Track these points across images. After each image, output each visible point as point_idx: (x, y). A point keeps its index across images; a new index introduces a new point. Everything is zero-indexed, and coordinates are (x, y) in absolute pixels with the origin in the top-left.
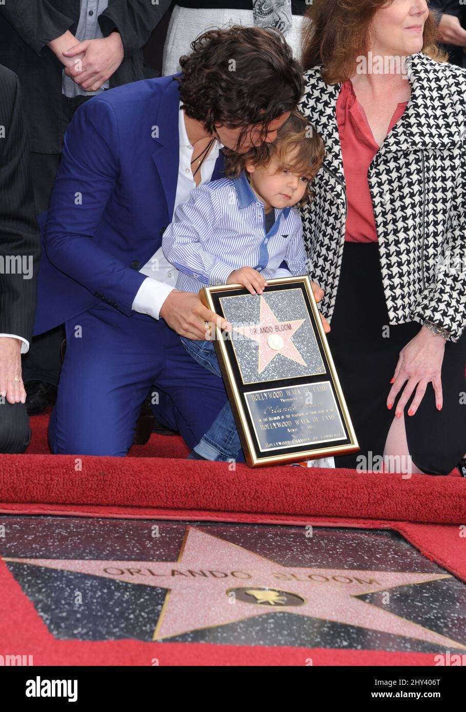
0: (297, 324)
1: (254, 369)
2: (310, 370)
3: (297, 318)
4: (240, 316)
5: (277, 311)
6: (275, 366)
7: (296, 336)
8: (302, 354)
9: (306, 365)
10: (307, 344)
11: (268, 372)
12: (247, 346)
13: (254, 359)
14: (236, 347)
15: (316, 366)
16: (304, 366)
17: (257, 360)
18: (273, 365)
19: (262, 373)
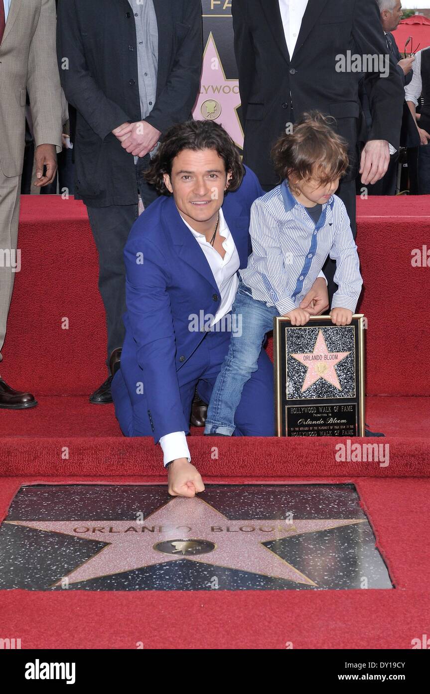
0: (342, 356)
1: (298, 388)
2: (343, 394)
3: (344, 350)
4: (298, 345)
5: (330, 343)
6: (316, 388)
7: (340, 365)
8: (340, 380)
9: (341, 389)
10: (347, 372)
11: (309, 392)
12: (298, 370)
13: (301, 380)
14: (288, 369)
15: (349, 391)
16: (339, 390)
17: (303, 381)
18: (315, 387)
19: (304, 392)
